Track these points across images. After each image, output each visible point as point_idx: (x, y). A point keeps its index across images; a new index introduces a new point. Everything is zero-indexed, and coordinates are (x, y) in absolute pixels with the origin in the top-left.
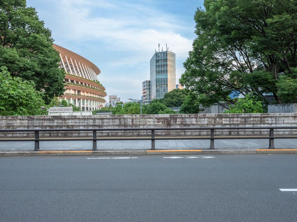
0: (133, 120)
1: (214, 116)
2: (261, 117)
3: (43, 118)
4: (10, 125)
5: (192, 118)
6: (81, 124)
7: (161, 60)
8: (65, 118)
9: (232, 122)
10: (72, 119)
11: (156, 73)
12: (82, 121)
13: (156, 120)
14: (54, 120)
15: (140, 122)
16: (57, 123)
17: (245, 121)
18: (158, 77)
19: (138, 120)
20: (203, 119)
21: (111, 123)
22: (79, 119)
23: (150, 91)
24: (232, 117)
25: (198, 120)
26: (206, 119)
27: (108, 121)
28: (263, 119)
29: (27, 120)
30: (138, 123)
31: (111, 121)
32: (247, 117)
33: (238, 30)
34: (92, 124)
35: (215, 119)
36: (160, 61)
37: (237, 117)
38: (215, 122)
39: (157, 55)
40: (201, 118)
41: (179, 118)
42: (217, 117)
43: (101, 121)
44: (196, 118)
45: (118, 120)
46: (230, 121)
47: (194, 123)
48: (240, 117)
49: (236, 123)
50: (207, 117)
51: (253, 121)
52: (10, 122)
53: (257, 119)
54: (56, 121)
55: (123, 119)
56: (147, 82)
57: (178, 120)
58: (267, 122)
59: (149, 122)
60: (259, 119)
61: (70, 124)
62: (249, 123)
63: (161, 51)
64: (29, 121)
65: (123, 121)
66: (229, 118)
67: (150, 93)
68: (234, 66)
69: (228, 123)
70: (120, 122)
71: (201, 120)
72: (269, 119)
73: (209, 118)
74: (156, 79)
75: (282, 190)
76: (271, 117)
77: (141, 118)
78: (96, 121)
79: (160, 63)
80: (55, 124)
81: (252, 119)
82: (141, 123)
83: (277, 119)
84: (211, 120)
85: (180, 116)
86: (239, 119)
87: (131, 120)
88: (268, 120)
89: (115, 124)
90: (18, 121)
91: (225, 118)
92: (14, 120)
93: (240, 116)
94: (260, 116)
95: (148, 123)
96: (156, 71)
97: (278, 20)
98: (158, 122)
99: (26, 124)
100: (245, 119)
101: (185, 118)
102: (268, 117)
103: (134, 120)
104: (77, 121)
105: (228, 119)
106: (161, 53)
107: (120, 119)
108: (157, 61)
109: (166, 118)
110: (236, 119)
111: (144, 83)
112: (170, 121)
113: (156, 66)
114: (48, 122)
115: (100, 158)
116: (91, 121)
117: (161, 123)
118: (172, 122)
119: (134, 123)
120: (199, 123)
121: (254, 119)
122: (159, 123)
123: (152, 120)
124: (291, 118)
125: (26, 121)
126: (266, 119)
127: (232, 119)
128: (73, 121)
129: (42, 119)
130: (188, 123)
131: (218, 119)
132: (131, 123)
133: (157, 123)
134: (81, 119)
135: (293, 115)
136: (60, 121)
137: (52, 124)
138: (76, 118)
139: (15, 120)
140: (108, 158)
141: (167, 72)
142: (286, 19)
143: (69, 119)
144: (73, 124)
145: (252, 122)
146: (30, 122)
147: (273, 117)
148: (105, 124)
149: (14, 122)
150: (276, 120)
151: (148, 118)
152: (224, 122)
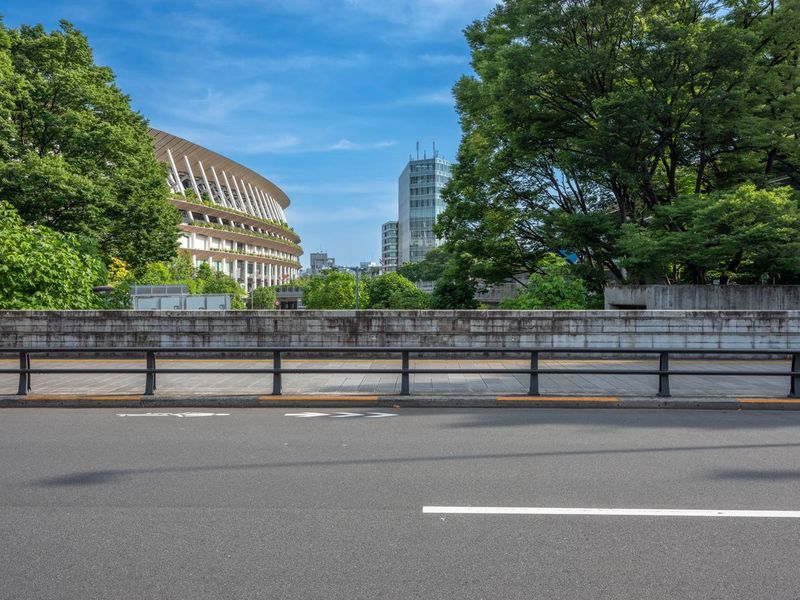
0: (276, 322)
1: (452, 315)
2: (554, 320)
3: (81, 315)
4: (10, 330)
5: (405, 318)
6: (164, 329)
7: (422, 177)
8: (130, 315)
9: (490, 330)
10: (144, 318)
11: (411, 206)
12: (166, 323)
13: (326, 323)
14: (105, 320)
15: (291, 326)
16: (112, 326)
17: (520, 328)
18: (413, 215)
19: (287, 323)
20: (429, 322)
21: (229, 329)
22: (159, 318)
23: (397, 246)
24: (489, 318)
25: (418, 323)
26: (435, 322)
27: (222, 323)
28: (557, 324)
29: (46, 319)
30: (288, 329)
31: (229, 323)
32: (524, 319)
33: (544, 120)
34: (187, 330)
35: (454, 323)
36: (420, 181)
37: (503, 319)
38: (454, 328)
39: (412, 166)
40: (425, 319)
41: (375, 318)
42: (459, 318)
43: (206, 323)
44: (414, 320)
45: (244, 323)
46: (486, 327)
47: (409, 330)
48: (508, 319)
49: (500, 330)
50: (437, 318)
51: (536, 326)
52: (9, 324)
53: (544, 323)
54: (109, 323)
55: (254, 320)
56: (391, 224)
57: (374, 323)
58: (566, 329)
59: (311, 326)
60: (550, 322)
61: (141, 329)
62: (529, 330)
63: (421, 158)
64: (50, 321)
65: (255, 324)
66: (484, 319)
67: (397, 248)
68: (550, 197)
69: (481, 330)
70: (249, 326)
71: (424, 323)
72: (572, 323)
73: (441, 319)
74: (411, 219)
75: (427, 510)
76: (575, 319)
77: (294, 318)
78: (197, 323)
79: (420, 184)
80: (108, 329)
81: (533, 323)
82: (294, 330)
83: (589, 324)
84: (444, 323)
85: (379, 315)
86: (507, 323)
87: (272, 323)
88: (569, 326)
89: (239, 329)
90: (27, 322)
91: (476, 319)
92: (18, 319)
93: (509, 316)
94: (551, 316)
95: (309, 329)
96: (411, 202)
97: (620, 101)
98: (330, 327)
99: (45, 329)
100: (519, 323)
101: (390, 318)
102: (568, 319)
103: (279, 323)
104: (156, 323)
105: (482, 323)
106: (421, 163)
107: (248, 320)
108: (414, 180)
109: (348, 320)
110: (499, 323)
111: (385, 227)
112: (358, 325)
113: (411, 190)
114: (92, 324)
115: (149, 414)
116: (186, 323)
117: (337, 330)
118: (361, 328)
119: (280, 328)
120: (419, 330)
121: (539, 323)
122: (334, 330)
123: (317, 322)
124: (618, 322)
125: (45, 323)
126: (565, 323)
127: (490, 323)
128: (146, 323)
129: (79, 319)
130: (395, 329)
131: (460, 322)
132: (272, 329)
133: (328, 330)
134: (165, 319)
135: (622, 316)
136: (119, 323)
137: (100, 330)
138: (152, 317)
139: (20, 319)
140: (165, 415)
141: (434, 204)
142: (637, 98)
143: (137, 318)
144: (147, 329)
145: (534, 330)
146: (53, 324)
147: (580, 319)
148: (216, 330)
149: (18, 323)
150: (586, 326)
151: (309, 318)
152: (473, 329)
